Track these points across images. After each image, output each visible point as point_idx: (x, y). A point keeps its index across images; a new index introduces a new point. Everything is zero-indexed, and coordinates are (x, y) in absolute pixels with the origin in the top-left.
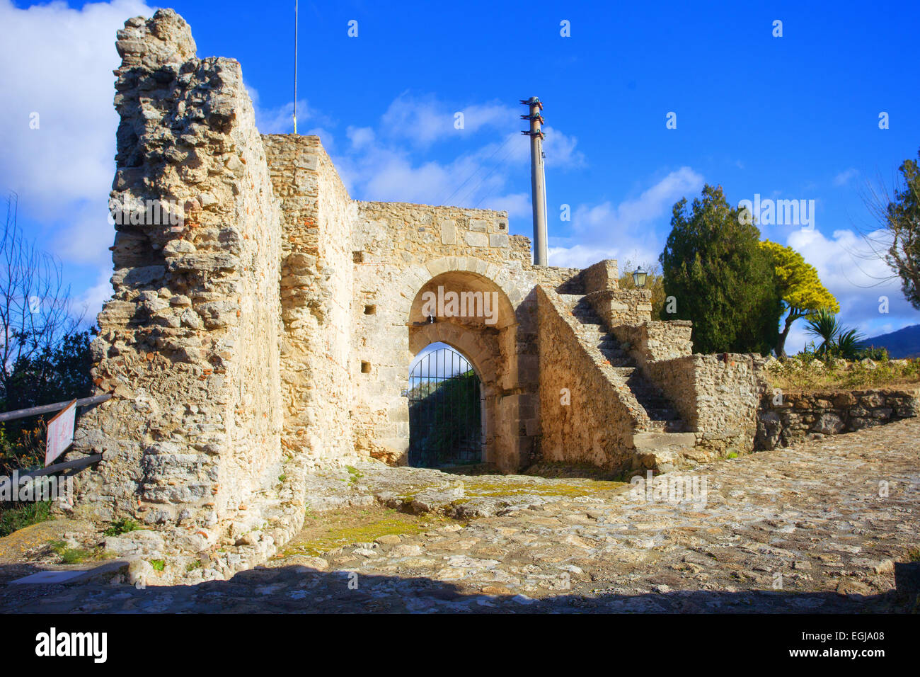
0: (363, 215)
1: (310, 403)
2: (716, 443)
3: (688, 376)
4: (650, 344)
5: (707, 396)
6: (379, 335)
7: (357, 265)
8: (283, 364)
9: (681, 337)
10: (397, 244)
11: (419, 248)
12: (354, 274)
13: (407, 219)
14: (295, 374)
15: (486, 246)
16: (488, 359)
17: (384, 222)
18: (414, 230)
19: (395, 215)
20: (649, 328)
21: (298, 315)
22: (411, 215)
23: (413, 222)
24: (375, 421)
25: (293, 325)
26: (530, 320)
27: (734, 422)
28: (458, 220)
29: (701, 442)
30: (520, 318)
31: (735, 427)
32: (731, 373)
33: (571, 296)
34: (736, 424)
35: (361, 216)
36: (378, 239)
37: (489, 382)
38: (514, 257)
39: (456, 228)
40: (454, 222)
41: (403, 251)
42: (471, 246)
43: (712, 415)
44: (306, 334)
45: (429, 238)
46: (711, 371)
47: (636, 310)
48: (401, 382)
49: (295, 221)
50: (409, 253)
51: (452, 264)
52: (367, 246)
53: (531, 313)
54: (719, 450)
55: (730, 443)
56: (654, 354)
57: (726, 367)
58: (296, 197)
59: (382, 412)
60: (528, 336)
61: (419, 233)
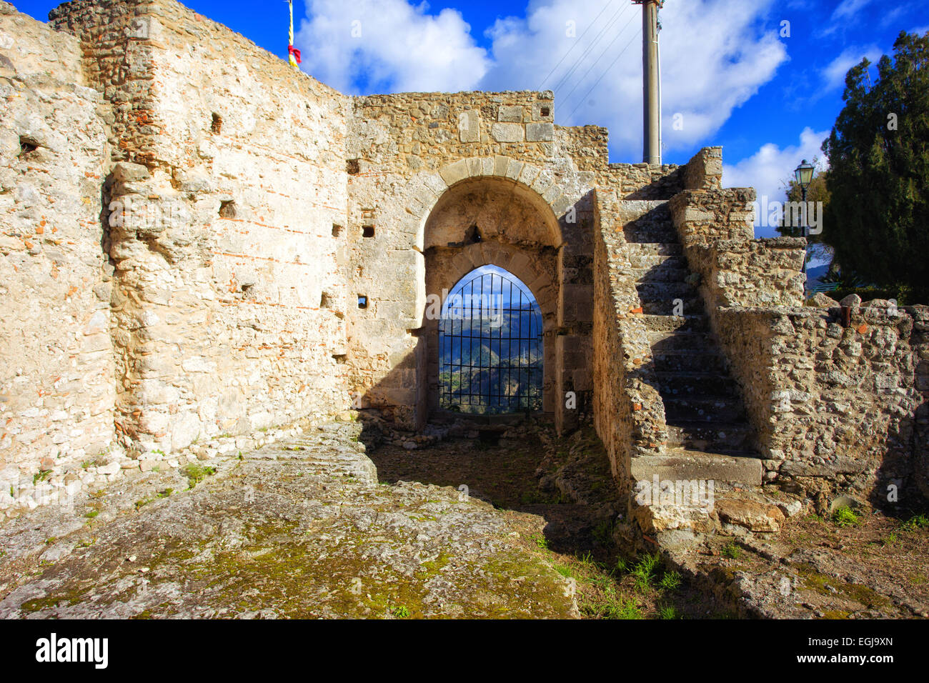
0: (360, 113)
1: (148, 374)
2: (812, 481)
3: (761, 349)
4: (721, 279)
5: (795, 391)
6: (378, 262)
7: (352, 176)
8: (115, 319)
9: (782, 267)
10: (401, 146)
11: (431, 149)
12: (348, 188)
13: (415, 114)
14: (129, 334)
15: (521, 140)
16: (546, 286)
17: (385, 120)
18: (424, 127)
19: (400, 110)
20: (721, 252)
21: (126, 253)
22: (420, 108)
23: (422, 117)
24: (375, 367)
25: (121, 266)
26: (583, 237)
27: (856, 444)
28: (483, 109)
29: (776, 478)
30: (569, 236)
31: (857, 453)
32: (857, 349)
33: (646, 202)
34: (861, 448)
35: (357, 115)
36: (378, 142)
37: (548, 314)
38: (583, 155)
39: (480, 120)
40: (478, 112)
41: (409, 156)
42: (499, 143)
43: (805, 429)
44: (140, 279)
45: (443, 136)
46: (808, 342)
47: (728, 220)
48: (406, 320)
49: (126, 117)
50: (418, 157)
51: (474, 168)
52: (363, 151)
53: (584, 227)
54: (815, 497)
55: (843, 485)
56: (730, 295)
57: (844, 335)
58: (128, 82)
59: (382, 356)
60: (580, 259)
61: (431, 131)
